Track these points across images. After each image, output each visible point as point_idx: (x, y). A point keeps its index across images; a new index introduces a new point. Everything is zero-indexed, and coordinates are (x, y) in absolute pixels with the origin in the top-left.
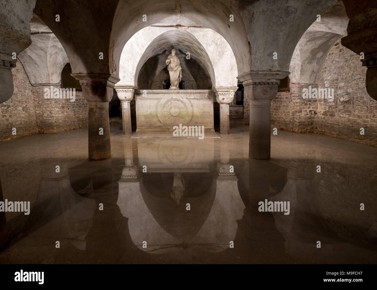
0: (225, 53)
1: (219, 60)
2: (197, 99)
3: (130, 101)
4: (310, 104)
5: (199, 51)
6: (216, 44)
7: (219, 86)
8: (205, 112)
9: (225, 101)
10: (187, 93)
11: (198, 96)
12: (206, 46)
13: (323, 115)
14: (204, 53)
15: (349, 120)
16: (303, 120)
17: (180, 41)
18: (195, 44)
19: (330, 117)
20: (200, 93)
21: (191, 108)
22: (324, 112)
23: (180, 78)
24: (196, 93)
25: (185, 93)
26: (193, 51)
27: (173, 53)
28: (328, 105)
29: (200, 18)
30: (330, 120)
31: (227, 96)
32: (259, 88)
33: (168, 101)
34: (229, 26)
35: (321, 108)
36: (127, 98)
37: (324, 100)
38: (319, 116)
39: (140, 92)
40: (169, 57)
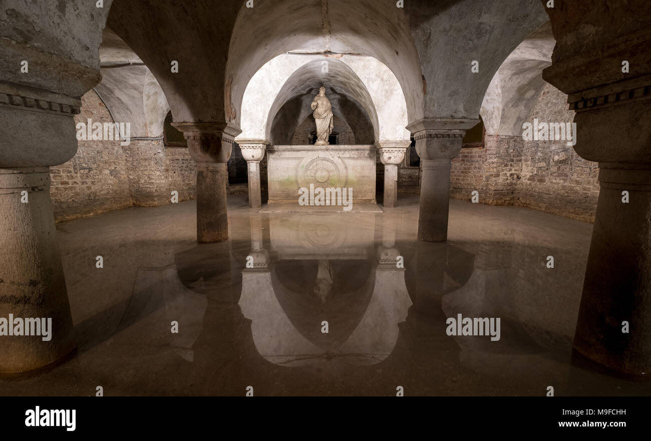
0: (394, 92)
1: (385, 102)
2: (354, 158)
3: (259, 162)
4: (511, 165)
5: (358, 89)
6: (382, 80)
7: (385, 140)
8: (363, 176)
9: (392, 161)
10: (340, 150)
11: (354, 154)
12: (368, 83)
13: (529, 179)
14: (364, 93)
15: (564, 187)
16: (500, 188)
17: (332, 75)
18: (352, 80)
19: (538, 183)
20: (357, 150)
21: (344, 171)
22: (530, 176)
23: (331, 129)
24: (353, 150)
25: (336, 150)
26: (350, 89)
27: (322, 92)
28: (536, 166)
29: (357, 41)
30: (539, 187)
31: (395, 154)
32: (436, 143)
33: (312, 161)
34: (397, 53)
35: (526, 171)
36: (255, 158)
37: (532, 159)
38: (524, 181)
39: (273, 148)
40: (316, 98)
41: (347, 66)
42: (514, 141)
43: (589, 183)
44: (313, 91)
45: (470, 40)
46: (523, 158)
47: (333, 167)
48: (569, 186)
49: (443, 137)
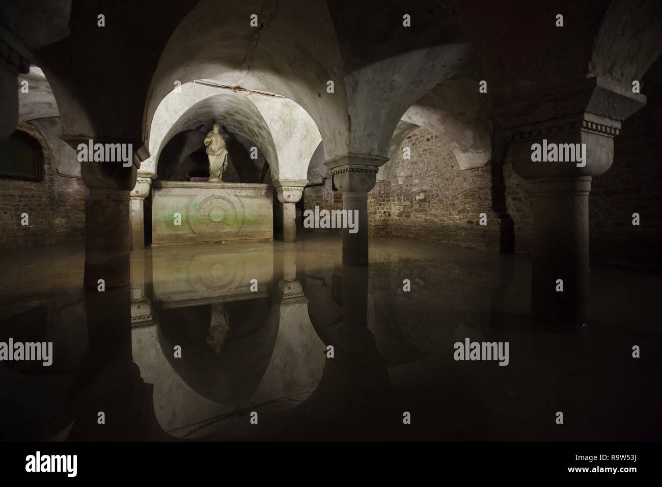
1: (285, 143)
2: (251, 197)
3: (144, 198)
4: (384, 204)
5: (256, 130)
6: (284, 122)
7: (285, 178)
8: (261, 215)
9: (292, 199)
10: (237, 188)
11: (251, 192)
12: (271, 122)
13: (398, 216)
14: (264, 133)
15: (426, 220)
16: (378, 223)
17: (230, 113)
18: (253, 119)
19: (406, 219)
20: (254, 188)
21: (241, 210)
22: (399, 213)
23: (225, 167)
24: (249, 188)
25: (233, 188)
26: (246, 129)
27: (216, 129)
28: (402, 204)
29: (274, 80)
30: (406, 222)
31: (294, 192)
32: (357, 177)
33: (207, 199)
34: (320, 95)
35: (395, 209)
36: (140, 194)
37: (398, 199)
38: (394, 217)
39: (160, 184)
40: (209, 134)
41: (253, 104)
42: (384, 184)
43: (444, 216)
44: (203, 128)
45: (385, 92)
46: (391, 198)
47: (229, 206)
48: (430, 219)
49: (362, 172)
